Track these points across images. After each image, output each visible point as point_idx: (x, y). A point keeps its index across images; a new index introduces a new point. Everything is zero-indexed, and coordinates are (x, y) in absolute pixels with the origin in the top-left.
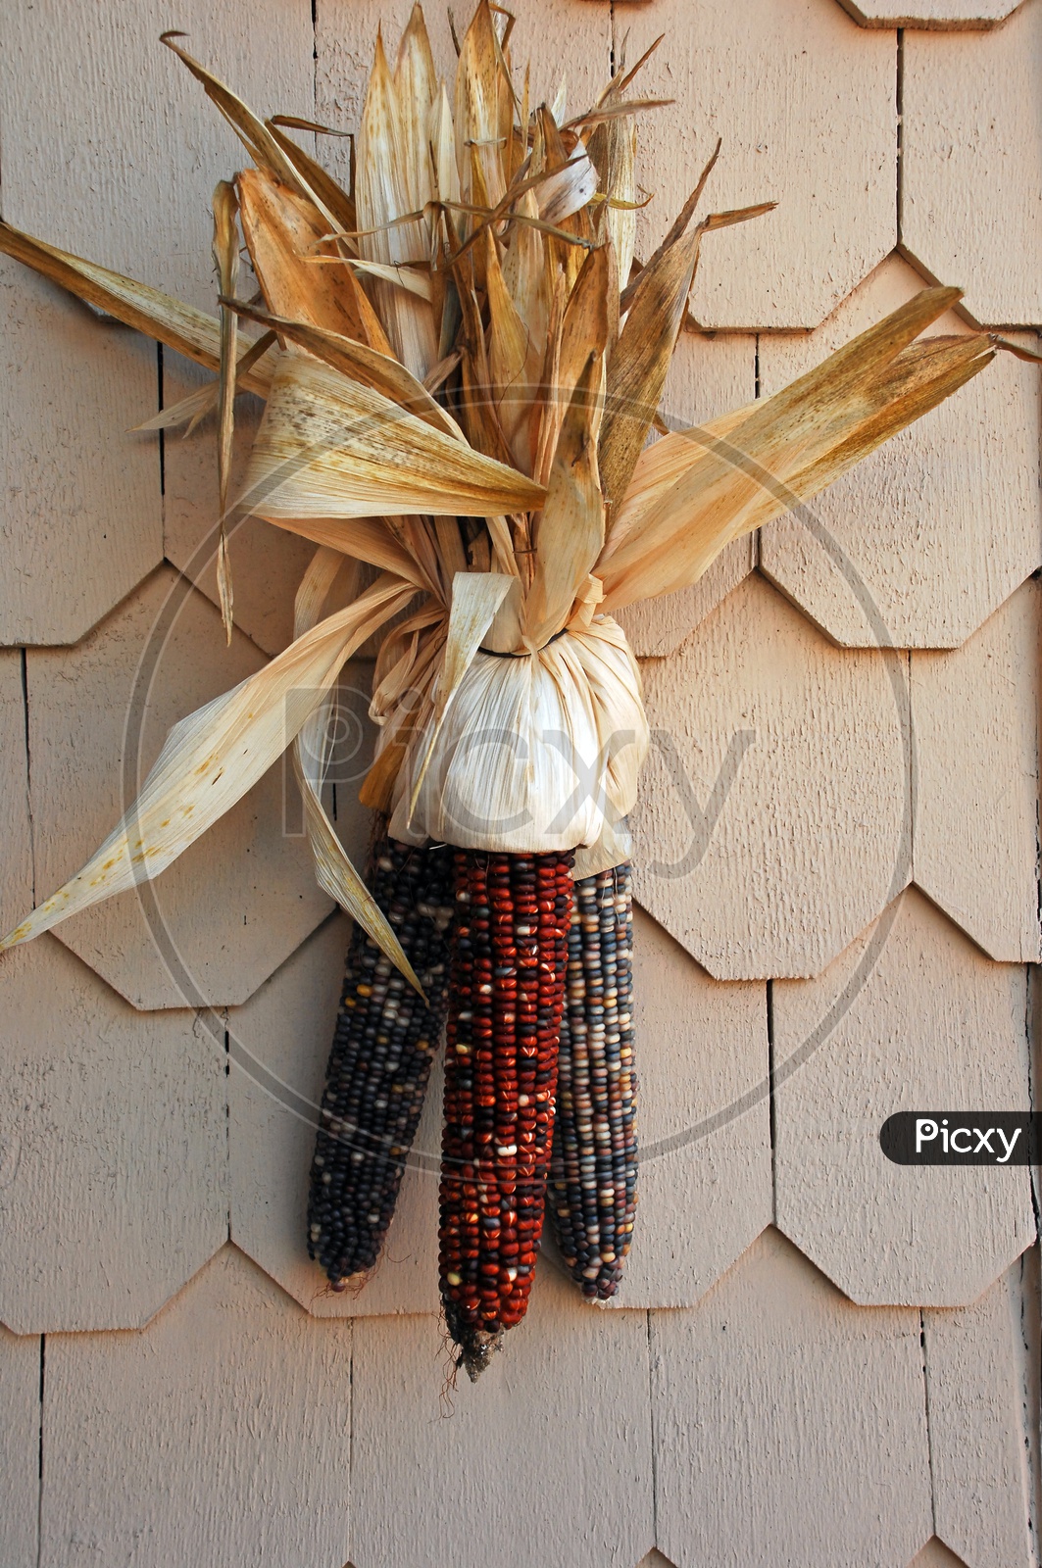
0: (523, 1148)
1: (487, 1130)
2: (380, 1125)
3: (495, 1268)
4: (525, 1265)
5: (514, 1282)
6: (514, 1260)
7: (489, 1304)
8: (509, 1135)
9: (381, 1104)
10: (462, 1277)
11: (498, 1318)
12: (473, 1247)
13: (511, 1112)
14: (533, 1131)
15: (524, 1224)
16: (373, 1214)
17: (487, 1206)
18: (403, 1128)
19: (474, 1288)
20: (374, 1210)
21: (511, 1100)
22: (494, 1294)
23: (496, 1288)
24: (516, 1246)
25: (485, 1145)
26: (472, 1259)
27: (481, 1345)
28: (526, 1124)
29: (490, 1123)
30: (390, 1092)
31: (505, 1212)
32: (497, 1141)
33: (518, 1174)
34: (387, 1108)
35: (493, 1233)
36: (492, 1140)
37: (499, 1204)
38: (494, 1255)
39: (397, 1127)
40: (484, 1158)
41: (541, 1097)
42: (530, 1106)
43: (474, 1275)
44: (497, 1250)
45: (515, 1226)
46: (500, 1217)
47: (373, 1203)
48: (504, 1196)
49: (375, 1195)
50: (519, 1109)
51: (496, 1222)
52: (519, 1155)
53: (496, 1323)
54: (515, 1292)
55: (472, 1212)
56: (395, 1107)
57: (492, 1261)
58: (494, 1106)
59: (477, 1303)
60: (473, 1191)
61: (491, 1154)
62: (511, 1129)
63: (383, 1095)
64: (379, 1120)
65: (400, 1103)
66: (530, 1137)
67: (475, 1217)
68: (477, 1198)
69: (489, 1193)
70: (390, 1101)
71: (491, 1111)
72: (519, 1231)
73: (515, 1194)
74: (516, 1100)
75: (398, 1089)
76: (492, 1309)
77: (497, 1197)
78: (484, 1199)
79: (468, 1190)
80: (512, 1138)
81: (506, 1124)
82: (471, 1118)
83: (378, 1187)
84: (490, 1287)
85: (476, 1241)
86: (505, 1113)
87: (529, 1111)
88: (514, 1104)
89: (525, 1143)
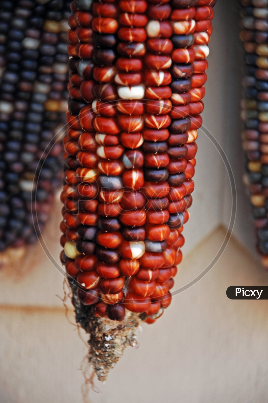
0: (151, 92)
1: (106, 64)
2: (31, 70)
3: (115, 240)
4: (156, 240)
5: (140, 260)
6: (140, 232)
7: (107, 283)
8: (132, 72)
9: (30, 44)
10: (79, 248)
11: (124, 303)
12: (88, 212)
13: (135, 42)
14: (166, 71)
15: (152, 190)
16: (27, 179)
17: (105, 161)
18: (62, 78)
19: (91, 262)
20: (28, 175)
21: (136, 26)
22: (115, 272)
23: (117, 264)
24: (142, 215)
25: (104, 83)
26: (87, 226)
27: (104, 335)
28: (156, 60)
29: (111, 55)
30: (42, 30)
31: (126, 171)
32: (118, 79)
33: (145, 125)
34: (38, 50)
35: (112, 195)
36: (113, 77)
37: (120, 160)
38: (114, 223)
39: (53, 75)
40: (104, 100)
41: (180, 27)
42: (162, 36)
43: (91, 246)
44: (118, 217)
45: (140, 189)
46: (120, 176)
47: (27, 168)
48: (127, 150)
49: (28, 157)
50: (147, 40)
51: (116, 182)
52: (147, 98)
53: (120, 309)
54: (143, 273)
55: (89, 167)
56: (48, 49)
57: (111, 231)
58: (115, 34)
59: (95, 280)
60: (91, 142)
61: (112, 96)
62: (136, 63)
63: (33, 32)
64: (28, 64)
65: (55, 45)
66: (161, 78)
67: (91, 175)
68: (94, 152)
69: (107, 145)
70: (42, 40)
71: (112, 40)
72: (147, 198)
73: (141, 149)
74: (144, 27)
75: (52, 26)
76: (113, 291)
77: (118, 151)
78: (101, 152)
79: (84, 140)
80: (136, 77)
81: (128, 57)
82: (90, 48)
83: (32, 148)
84: (109, 263)
85: (93, 204)
86: (127, 42)
87: (160, 43)
88: (140, 32)
89: (154, 86)
